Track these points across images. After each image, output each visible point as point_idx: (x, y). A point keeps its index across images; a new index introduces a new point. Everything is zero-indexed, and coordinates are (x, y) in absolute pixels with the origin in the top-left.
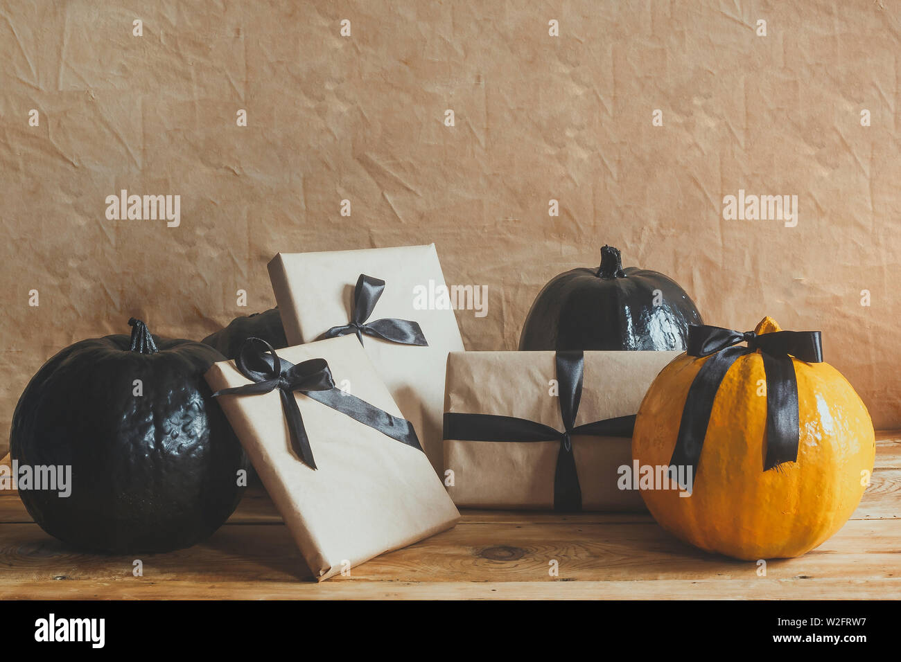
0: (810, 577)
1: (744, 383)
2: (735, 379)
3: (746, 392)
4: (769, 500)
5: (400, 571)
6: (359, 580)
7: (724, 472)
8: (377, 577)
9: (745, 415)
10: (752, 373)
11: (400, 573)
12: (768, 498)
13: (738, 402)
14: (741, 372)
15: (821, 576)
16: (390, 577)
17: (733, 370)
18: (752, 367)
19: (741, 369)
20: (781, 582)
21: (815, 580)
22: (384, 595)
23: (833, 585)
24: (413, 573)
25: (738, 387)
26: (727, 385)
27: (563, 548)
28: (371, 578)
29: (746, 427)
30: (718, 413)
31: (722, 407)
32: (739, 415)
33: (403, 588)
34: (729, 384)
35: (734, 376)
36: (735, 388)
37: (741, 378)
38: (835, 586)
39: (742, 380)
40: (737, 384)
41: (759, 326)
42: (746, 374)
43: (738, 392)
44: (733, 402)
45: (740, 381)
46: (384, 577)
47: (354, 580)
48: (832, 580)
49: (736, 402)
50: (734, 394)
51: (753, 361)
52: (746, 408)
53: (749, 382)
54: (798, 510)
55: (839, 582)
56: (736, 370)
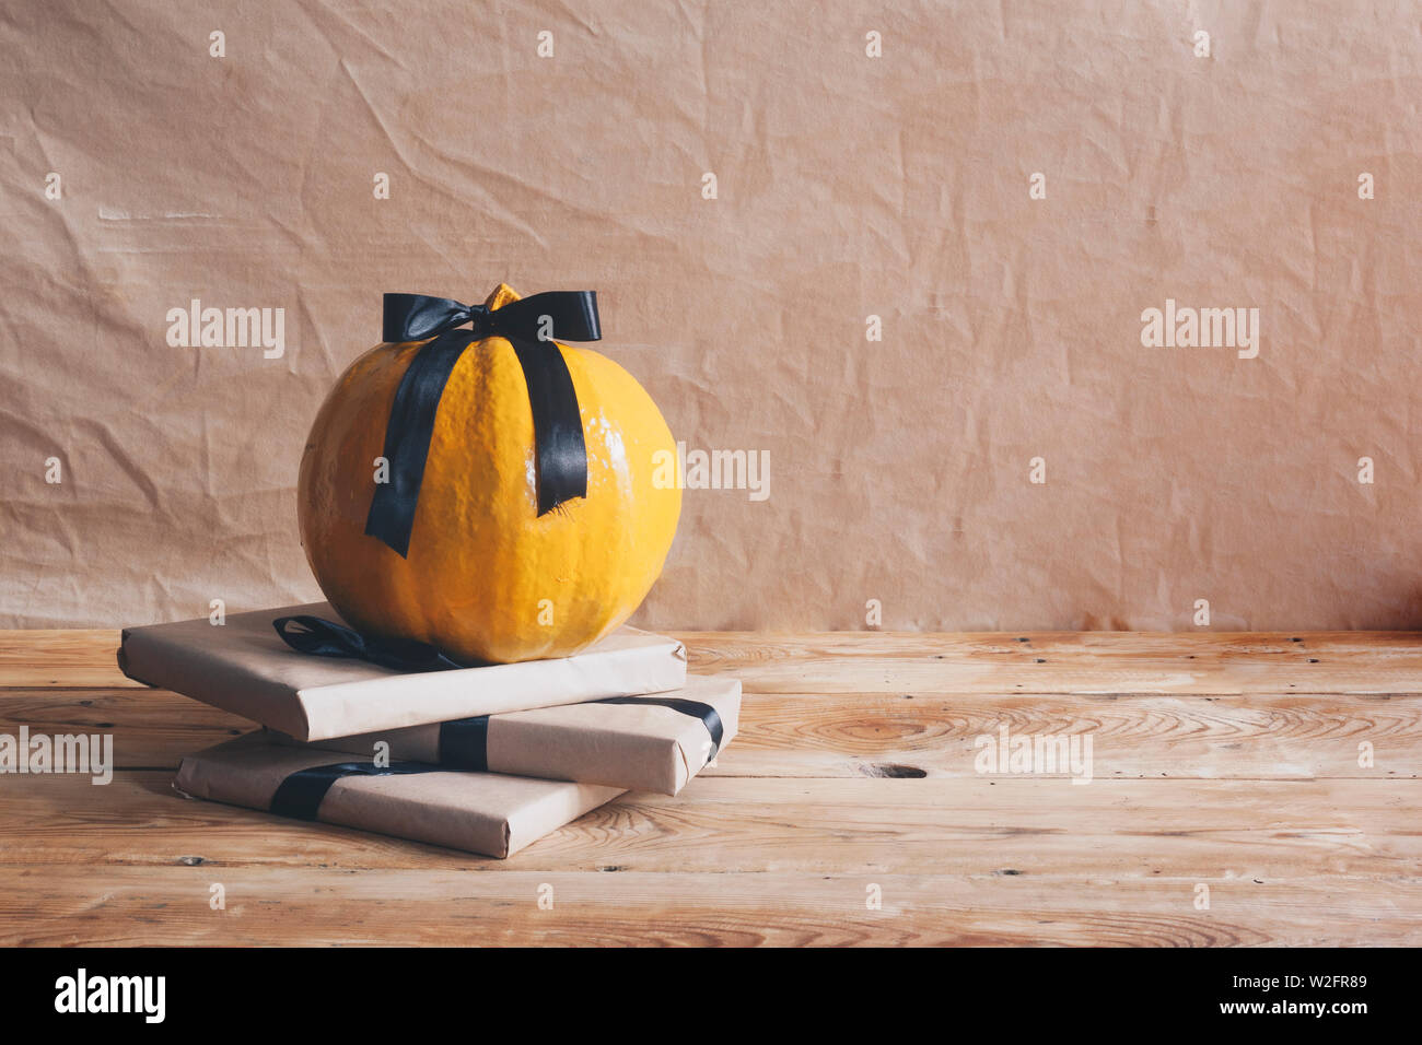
0: (1022, 873)
1: (484, 380)
2: (470, 375)
3: (490, 393)
4: (536, 561)
5: (339, 849)
6: (271, 863)
7: (462, 519)
8: (301, 858)
9: (491, 427)
10: (495, 365)
11: (340, 853)
12: (534, 556)
13: (479, 409)
14: (477, 365)
15: (1038, 872)
16: (322, 859)
17: (464, 362)
18: (495, 355)
19: (476, 360)
20: (972, 881)
21: (1029, 877)
22: (312, 890)
23: (1059, 886)
24: (361, 852)
25: (476, 387)
26: (456, 385)
27: (611, 816)
28: (291, 860)
29: (495, 447)
30: (448, 428)
31: (454, 419)
32: (482, 429)
33: (341, 878)
34: (461, 383)
35: (467, 369)
36: (472, 390)
37: (478, 373)
38: (1063, 889)
39: (481, 376)
40: (473, 382)
41: (491, 299)
42: (485, 366)
43: (476, 395)
44: (470, 409)
45: (478, 378)
46: (313, 859)
47: (263, 863)
48: (1058, 877)
49: (474, 408)
50: (470, 397)
51: (493, 347)
52: (492, 417)
53: (493, 377)
54: (580, 574)
55: (1069, 883)
56: (469, 362)
